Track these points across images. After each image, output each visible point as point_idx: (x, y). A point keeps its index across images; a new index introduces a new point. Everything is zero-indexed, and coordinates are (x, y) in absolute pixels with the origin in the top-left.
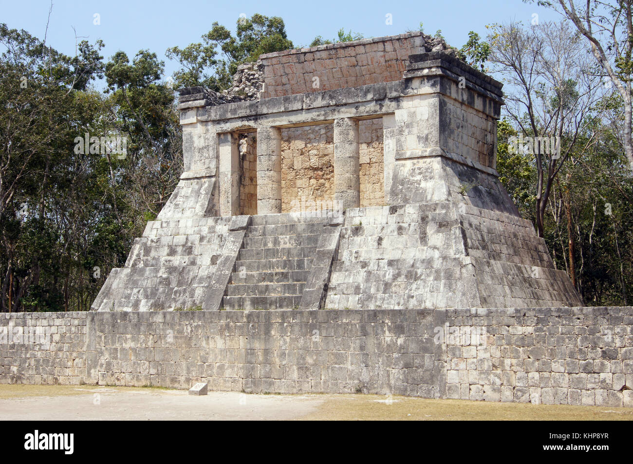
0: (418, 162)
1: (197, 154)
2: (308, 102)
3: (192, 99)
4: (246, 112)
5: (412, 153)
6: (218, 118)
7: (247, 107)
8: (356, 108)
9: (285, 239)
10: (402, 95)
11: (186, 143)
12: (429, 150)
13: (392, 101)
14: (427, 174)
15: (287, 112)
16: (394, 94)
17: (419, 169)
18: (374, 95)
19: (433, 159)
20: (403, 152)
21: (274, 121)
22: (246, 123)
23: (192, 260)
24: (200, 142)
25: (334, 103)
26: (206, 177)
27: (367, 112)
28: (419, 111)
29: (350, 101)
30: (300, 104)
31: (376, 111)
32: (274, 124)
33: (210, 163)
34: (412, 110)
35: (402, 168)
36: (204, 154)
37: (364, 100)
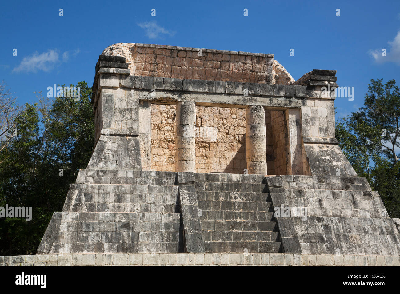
0: (323, 146)
1: (118, 114)
2: (230, 88)
3: (116, 66)
4: (172, 87)
5: (316, 140)
6: (143, 86)
7: (172, 83)
8: (270, 100)
9: (236, 195)
10: (308, 96)
11: (107, 103)
12: (328, 139)
13: (299, 99)
14: (334, 156)
15: (210, 93)
16: (301, 95)
17: (327, 151)
18: (286, 93)
19: (333, 145)
20: (308, 137)
21: (197, 98)
22: (170, 95)
23: (145, 207)
24: (121, 104)
25: (253, 93)
26: (129, 135)
27: (279, 104)
28: (320, 110)
29: (267, 94)
30: (223, 89)
31: (286, 105)
32: (197, 101)
33: (132, 124)
34: (315, 109)
35: (312, 149)
36: (127, 116)
37: (278, 95)
